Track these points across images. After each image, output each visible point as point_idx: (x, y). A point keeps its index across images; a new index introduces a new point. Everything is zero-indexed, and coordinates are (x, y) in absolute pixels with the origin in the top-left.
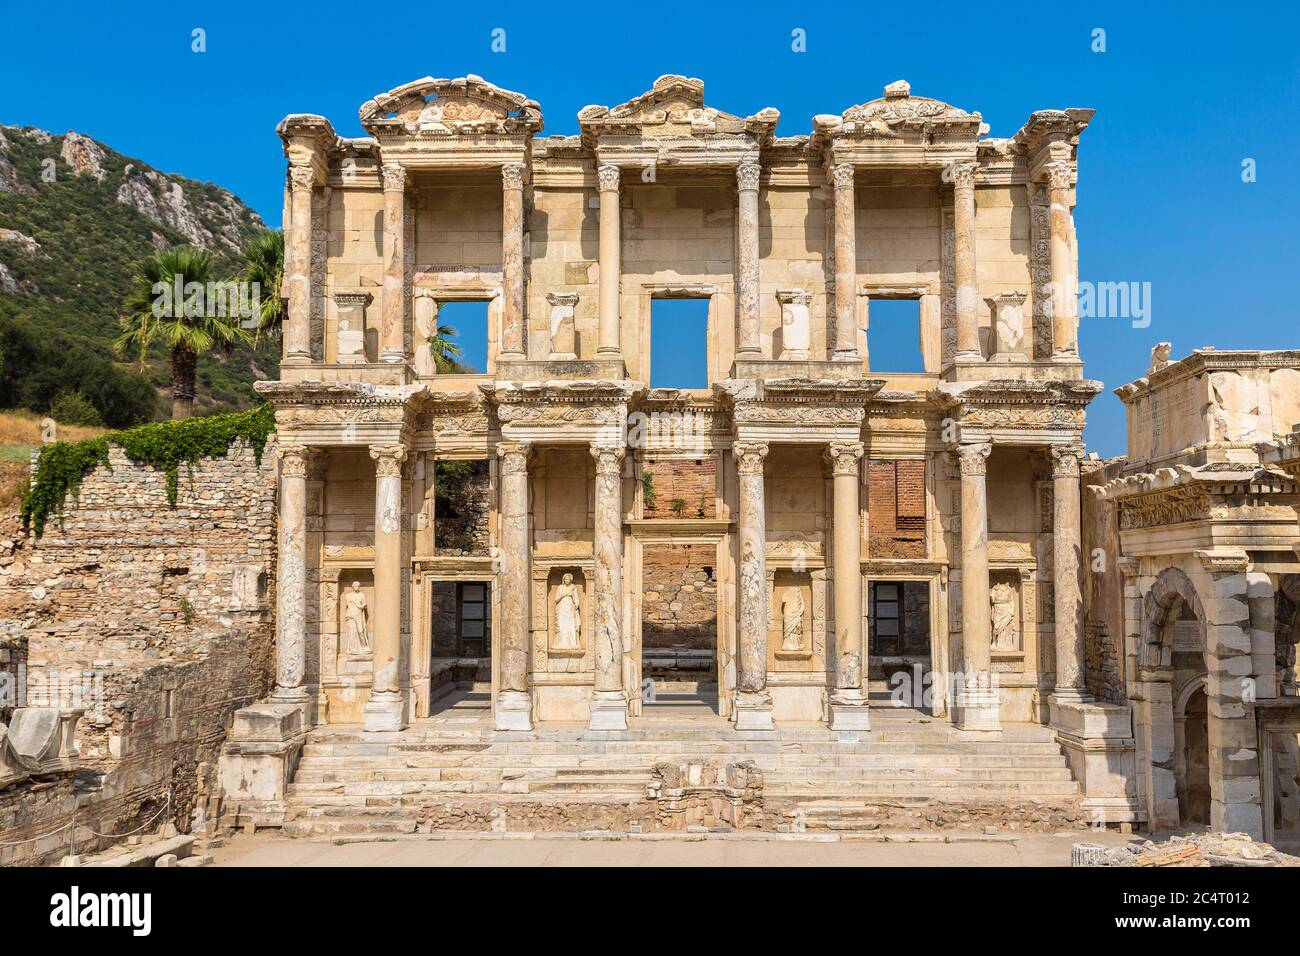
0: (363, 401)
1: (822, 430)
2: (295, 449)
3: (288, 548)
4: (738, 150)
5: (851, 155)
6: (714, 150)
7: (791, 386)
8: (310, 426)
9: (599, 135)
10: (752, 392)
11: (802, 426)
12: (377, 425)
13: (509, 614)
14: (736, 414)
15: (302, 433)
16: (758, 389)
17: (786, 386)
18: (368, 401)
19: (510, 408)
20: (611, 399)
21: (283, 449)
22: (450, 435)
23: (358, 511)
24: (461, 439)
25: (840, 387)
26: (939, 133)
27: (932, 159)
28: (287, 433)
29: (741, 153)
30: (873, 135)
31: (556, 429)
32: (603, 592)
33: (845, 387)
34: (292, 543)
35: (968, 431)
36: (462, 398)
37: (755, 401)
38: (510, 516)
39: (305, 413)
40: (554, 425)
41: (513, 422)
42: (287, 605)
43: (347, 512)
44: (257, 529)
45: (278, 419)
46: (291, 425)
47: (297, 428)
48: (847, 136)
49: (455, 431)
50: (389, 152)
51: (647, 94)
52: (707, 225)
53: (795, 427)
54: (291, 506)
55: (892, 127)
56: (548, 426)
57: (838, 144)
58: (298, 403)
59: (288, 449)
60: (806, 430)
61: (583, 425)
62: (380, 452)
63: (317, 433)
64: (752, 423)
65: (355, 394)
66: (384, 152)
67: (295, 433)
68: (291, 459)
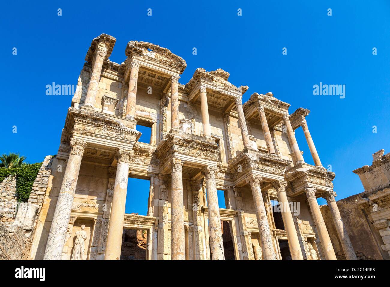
0: (119, 129)
1: (275, 175)
2: (81, 142)
3: (67, 189)
4: (237, 94)
5: (263, 105)
6: (232, 92)
7: (268, 158)
8: (92, 134)
9: (201, 78)
10: (255, 158)
11: (270, 173)
12: (123, 141)
13: (179, 235)
14: (251, 165)
15: (86, 137)
16: (257, 158)
17: (267, 157)
18: (122, 129)
19: (178, 146)
20: (214, 150)
21: (75, 141)
22: (137, 164)
23: (91, 190)
24: (142, 166)
25: (280, 161)
26: (281, 106)
27: (281, 112)
28: (79, 135)
29: (238, 95)
30: (267, 102)
31: (194, 158)
32: (217, 227)
33: (282, 161)
34: (70, 187)
35: (309, 183)
36: (146, 149)
37: (257, 162)
38: (178, 189)
39: (90, 129)
40: (194, 156)
41: (179, 152)
42: (59, 222)
43: (86, 189)
44: (38, 188)
45: (75, 128)
46: (81, 132)
47: (84, 134)
48: (262, 100)
49: (140, 163)
50: (136, 59)
51: (216, 71)
52: (216, 120)
53: (268, 173)
54: (74, 168)
55: (271, 101)
56: (192, 156)
57: (260, 101)
58: (88, 123)
59: (78, 141)
60: (270, 174)
61: (204, 158)
62: (123, 152)
63: (94, 138)
64: (256, 169)
65: (116, 125)
66: (134, 58)
67: (83, 136)
68: (78, 146)
